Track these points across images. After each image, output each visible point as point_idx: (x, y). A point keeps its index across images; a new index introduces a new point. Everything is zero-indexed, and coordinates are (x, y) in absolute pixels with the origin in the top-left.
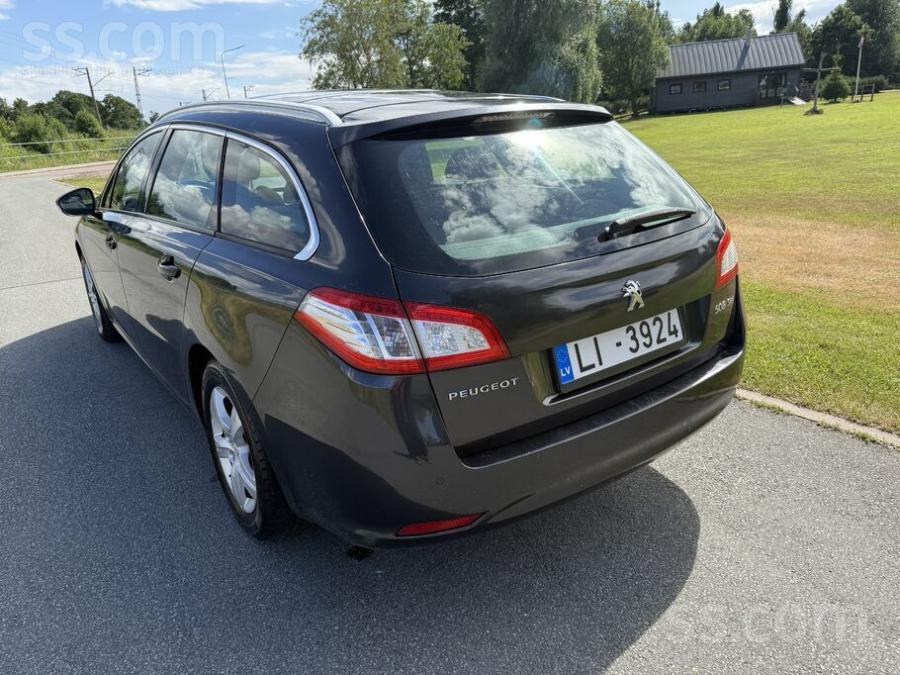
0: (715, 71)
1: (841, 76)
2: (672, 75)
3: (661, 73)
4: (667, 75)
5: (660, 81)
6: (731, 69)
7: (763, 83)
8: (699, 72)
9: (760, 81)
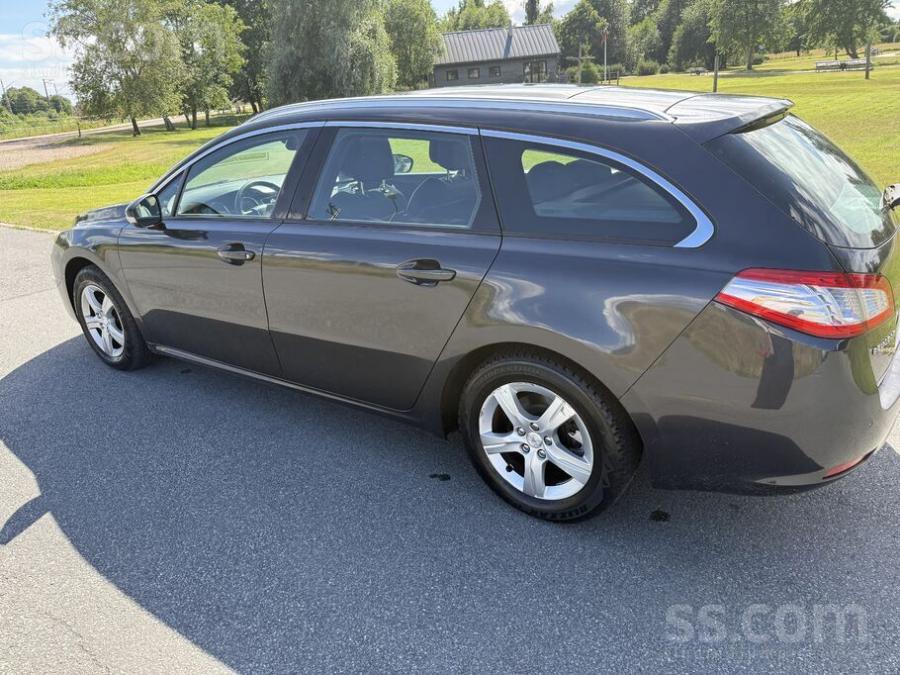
0: (485, 58)
1: (592, 64)
2: (448, 61)
3: (437, 60)
4: (443, 62)
5: (438, 67)
6: (499, 57)
7: (527, 70)
8: (471, 59)
9: (524, 69)
